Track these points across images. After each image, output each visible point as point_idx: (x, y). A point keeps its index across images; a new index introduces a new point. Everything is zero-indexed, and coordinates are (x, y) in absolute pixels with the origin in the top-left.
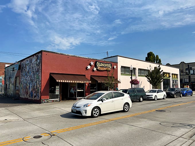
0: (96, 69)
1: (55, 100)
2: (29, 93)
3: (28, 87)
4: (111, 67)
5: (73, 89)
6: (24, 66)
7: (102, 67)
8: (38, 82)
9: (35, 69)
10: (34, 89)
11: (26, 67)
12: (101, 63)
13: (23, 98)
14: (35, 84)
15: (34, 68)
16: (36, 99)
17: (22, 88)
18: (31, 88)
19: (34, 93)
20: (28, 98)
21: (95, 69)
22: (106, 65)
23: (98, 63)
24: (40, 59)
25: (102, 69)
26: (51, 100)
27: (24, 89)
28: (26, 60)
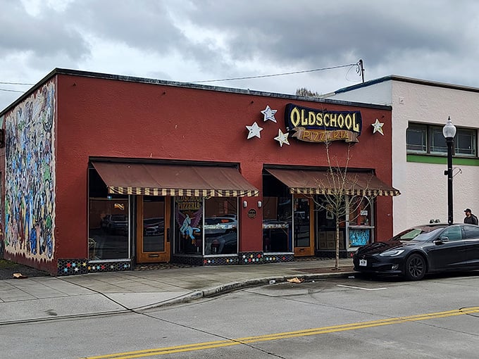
0: (289, 138)
1: (112, 263)
2: (27, 237)
3: (24, 213)
4: (356, 129)
5: (188, 220)
6: (14, 131)
7: (315, 127)
8: (48, 193)
9: (41, 143)
10: (39, 221)
11: (17, 135)
12: (310, 113)
13: (12, 255)
14: (40, 199)
15: (39, 140)
16: (45, 259)
17: (9, 216)
18: (31, 215)
19: (38, 234)
20: (24, 254)
21: (282, 138)
22: (332, 120)
23: (295, 110)
24: (52, 104)
25: (313, 137)
26: (98, 264)
27: (14, 220)
28: (17, 108)
